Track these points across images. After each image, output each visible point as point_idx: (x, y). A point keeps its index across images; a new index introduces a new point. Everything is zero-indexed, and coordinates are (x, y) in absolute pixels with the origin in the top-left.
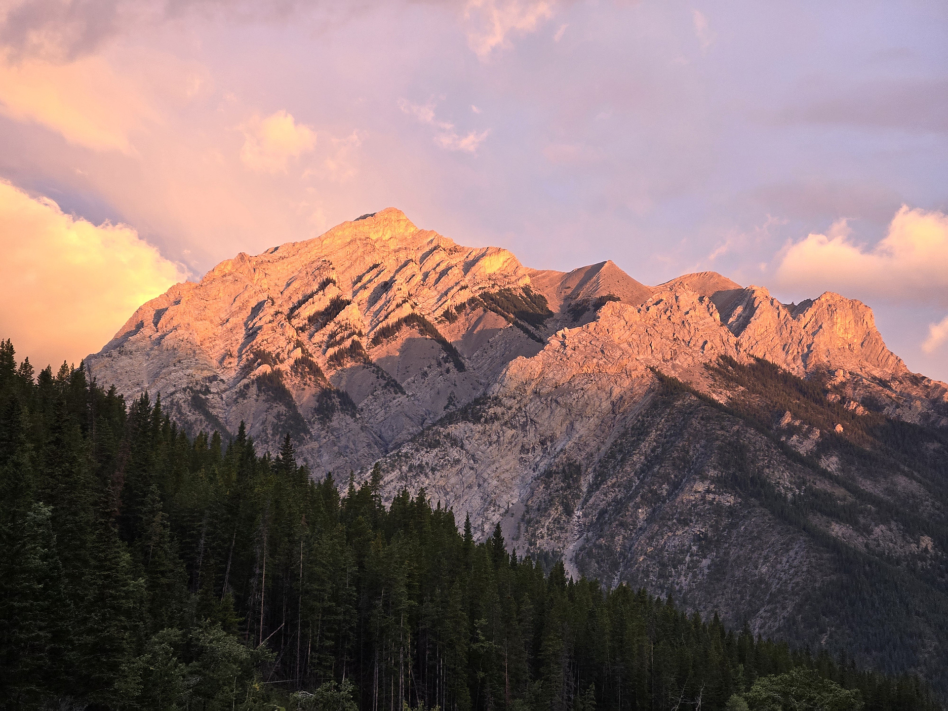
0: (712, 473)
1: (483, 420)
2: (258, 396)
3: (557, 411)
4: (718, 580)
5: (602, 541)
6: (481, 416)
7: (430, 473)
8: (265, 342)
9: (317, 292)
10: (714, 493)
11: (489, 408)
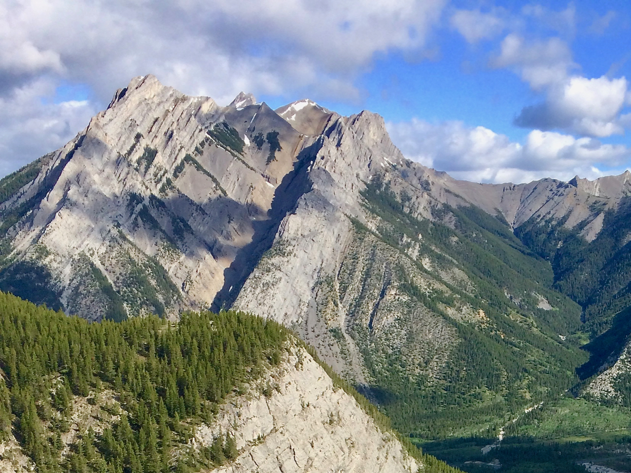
0: (396, 284)
1: (286, 255)
2: (144, 225)
3: (314, 245)
4: (412, 342)
5: (357, 322)
6: (285, 252)
7: (272, 287)
8: (131, 187)
9: (136, 144)
10: (399, 295)
11: (287, 247)
